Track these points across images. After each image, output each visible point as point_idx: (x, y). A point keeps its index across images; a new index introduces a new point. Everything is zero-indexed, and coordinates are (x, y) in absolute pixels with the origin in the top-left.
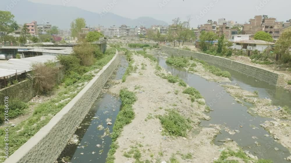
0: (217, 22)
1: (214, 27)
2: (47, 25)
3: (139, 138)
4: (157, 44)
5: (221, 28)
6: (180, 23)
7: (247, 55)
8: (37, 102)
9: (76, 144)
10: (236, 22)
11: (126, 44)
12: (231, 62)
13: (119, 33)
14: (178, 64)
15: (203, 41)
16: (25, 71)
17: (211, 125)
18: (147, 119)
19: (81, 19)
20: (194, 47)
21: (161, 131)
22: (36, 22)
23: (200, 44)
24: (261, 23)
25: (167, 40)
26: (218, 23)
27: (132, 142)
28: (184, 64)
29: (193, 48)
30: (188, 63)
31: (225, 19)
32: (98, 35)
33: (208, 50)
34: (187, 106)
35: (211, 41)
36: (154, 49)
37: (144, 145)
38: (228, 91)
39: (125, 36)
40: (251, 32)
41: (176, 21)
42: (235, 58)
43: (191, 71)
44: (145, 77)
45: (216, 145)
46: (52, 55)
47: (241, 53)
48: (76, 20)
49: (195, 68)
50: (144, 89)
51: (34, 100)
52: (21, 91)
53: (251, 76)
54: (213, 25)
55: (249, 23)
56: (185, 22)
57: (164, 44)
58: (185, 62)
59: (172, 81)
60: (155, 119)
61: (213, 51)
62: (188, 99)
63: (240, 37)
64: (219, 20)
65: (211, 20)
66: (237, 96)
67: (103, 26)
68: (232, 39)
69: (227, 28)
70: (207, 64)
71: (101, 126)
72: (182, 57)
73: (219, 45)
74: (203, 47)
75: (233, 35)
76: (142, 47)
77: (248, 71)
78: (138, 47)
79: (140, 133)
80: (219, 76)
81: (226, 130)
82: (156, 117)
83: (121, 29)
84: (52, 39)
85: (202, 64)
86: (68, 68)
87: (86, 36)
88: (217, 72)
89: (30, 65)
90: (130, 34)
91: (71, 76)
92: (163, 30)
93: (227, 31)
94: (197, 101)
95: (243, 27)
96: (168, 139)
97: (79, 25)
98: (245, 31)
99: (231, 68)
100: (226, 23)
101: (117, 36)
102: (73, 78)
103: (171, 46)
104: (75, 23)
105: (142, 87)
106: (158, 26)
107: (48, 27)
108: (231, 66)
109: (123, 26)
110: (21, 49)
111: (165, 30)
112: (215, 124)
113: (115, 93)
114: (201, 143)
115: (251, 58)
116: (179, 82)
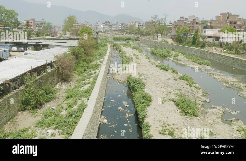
0: (187, 19)
1: (185, 23)
2: (43, 22)
3: (164, 119)
4: (138, 37)
5: (193, 24)
6: (158, 19)
7: (220, 46)
8: (61, 88)
9: (107, 124)
10: (203, 19)
11: (111, 38)
12: (208, 53)
13: (103, 28)
14: (163, 55)
15: (179, 34)
16: (52, 61)
17: (213, 106)
18: (163, 102)
19: (73, 16)
20: (171, 39)
21: (179, 112)
22: (34, 19)
23: (177, 37)
24: (226, 20)
25: (146, 34)
26: (189, 19)
27: (160, 122)
28: (167, 54)
29: (170, 41)
30: (171, 54)
31: (194, 16)
32: (89, 30)
33: (183, 42)
34: (188, 90)
35: (186, 35)
36: (136, 42)
37: (171, 124)
38: (215, 77)
39: (108, 31)
40: (218, 27)
41: (154, 18)
42: (209, 49)
43: (176, 61)
44: (143, 65)
45: (226, 124)
46: (61, 47)
47: (214, 45)
48: (69, 17)
49: (179, 58)
50: (148, 76)
51: (58, 86)
52: (50, 79)
53: (228, 64)
54: (185, 21)
55: (216, 19)
56: (162, 19)
57: (144, 37)
58: (168, 52)
59: (164, 69)
60: (170, 101)
61: (188, 43)
62: (187, 84)
63: (211, 31)
64: (189, 17)
65: (183, 17)
66: (224, 81)
67: (89, 23)
68: (204, 33)
69: (197, 23)
70: (188, 54)
71: (121, 108)
72: (165, 49)
73: (194, 38)
74: (179, 40)
75: (205, 30)
76: (125, 40)
77: (225, 60)
78: (121, 40)
79: (163, 114)
80: (201, 64)
81: (228, 111)
82: (170, 100)
83: (105, 24)
84: (51, 33)
85: (182, 54)
86: (78, 58)
87: (79, 31)
88: (198, 61)
89: (53, 56)
90: (113, 29)
91: (81, 65)
92: (140, 25)
93: (197, 26)
94: (194, 86)
95: (211, 23)
96: (186, 118)
97: (71, 21)
98: (212, 26)
99: (208, 58)
100: (195, 20)
101: (102, 31)
102: (83, 67)
103: (150, 39)
104: (67, 20)
105: (145, 74)
106: (135, 22)
107: (44, 23)
108: (208, 56)
109: (106, 22)
110: (31, 42)
111: (142, 25)
112: (216, 106)
113: (120, 80)
114: (214, 122)
115: (223, 49)
116: (171, 70)
